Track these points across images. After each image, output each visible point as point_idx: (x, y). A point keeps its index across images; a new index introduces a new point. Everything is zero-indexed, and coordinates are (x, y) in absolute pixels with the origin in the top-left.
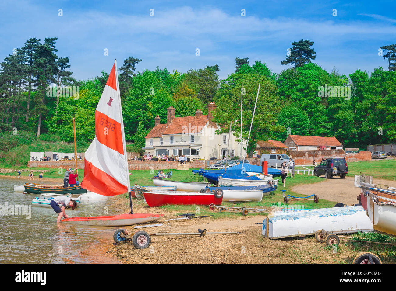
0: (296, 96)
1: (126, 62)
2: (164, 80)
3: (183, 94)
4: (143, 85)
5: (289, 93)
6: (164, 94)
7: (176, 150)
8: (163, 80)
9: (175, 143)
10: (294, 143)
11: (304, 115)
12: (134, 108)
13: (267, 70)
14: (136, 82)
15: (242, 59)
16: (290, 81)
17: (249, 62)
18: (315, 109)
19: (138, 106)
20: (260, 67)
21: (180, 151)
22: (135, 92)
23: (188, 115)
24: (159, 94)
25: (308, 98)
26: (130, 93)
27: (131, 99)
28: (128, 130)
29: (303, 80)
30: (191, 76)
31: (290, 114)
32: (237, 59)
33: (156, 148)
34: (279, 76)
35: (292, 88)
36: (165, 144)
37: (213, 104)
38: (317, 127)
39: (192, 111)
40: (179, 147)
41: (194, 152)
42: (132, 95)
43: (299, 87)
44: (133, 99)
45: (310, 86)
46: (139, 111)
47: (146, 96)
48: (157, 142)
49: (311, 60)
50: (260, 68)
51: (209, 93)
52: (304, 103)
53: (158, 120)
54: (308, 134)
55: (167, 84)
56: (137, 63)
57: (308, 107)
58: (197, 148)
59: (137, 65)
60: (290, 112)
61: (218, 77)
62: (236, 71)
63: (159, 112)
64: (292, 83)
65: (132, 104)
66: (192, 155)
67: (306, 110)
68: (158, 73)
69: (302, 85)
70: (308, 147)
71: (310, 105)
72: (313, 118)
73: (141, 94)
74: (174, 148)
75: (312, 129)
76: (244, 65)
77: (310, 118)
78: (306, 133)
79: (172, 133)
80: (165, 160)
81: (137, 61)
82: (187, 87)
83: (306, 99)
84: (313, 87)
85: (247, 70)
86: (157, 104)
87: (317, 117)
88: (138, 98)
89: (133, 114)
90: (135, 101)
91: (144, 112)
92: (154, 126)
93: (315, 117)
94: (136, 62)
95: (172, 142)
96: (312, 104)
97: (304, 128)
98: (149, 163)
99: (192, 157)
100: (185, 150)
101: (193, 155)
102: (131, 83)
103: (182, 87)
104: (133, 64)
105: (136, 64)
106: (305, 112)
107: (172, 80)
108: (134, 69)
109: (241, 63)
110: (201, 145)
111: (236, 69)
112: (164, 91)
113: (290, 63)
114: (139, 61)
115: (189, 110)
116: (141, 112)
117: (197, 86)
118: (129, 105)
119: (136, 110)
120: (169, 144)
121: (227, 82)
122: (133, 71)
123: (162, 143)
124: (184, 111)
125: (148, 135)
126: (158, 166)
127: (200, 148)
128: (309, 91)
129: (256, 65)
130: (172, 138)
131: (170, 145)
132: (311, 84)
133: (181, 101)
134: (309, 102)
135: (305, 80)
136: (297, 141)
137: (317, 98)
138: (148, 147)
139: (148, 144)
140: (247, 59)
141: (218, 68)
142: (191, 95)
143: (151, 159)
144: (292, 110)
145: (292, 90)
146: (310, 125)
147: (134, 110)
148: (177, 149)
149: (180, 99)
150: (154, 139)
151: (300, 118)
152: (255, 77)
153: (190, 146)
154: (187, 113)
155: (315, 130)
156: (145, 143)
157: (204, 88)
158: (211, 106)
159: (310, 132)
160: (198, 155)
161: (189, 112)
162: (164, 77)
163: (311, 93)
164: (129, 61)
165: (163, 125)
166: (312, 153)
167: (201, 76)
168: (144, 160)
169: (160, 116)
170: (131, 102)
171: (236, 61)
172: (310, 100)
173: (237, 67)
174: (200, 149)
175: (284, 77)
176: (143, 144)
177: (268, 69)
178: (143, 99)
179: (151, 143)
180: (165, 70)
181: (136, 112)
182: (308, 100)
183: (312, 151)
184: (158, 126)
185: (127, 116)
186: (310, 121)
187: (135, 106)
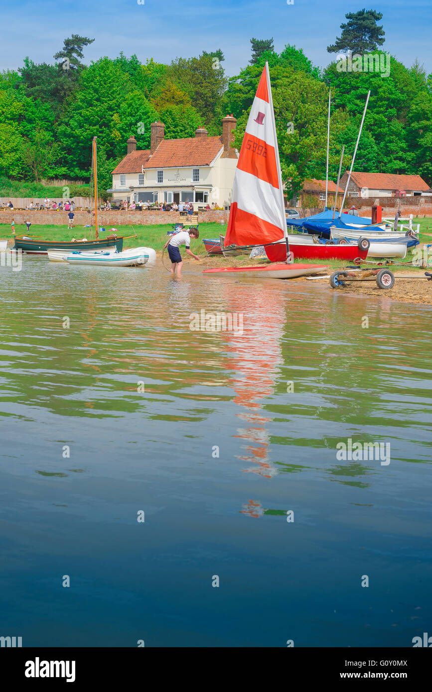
0: (355, 107)
1: (67, 43)
2: (132, 75)
3: (167, 101)
4: (101, 85)
5: (341, 101)
6: (139, 99)
7: (170, 194)
8: (130, 76)
9: (166, 182)
10: (356, 184)
11: (368, 138)
12: (86, 123)
13: (305, 62)
14: (89, 78)
15: (263, 42)
16: (345, 81)
17: (273, 46)
18: (387, 129)
19: (93, 120)
20: (295, 55)
21: (176, 196)
22: (87, 96)
23: (179, 135)
24: (131, 100)
25: (375, 110)
26: (78, 97)
27: (80, 108)
28: (75, 161)
29: (367, 80)
30: (179, 70)
31: (346, 137)
32: (253, 41)
33: (134, 189)
34: (326, 72)
35: (348, 92)
36: (147, 183)
37: (230, 117)
38: (389, 158)
39: (186, 129)
40: (176, 188)
41: (200, 197)
42: (81, 102)
43: (360, 91)
44: (83, 108)
45: (380, 90)
46: (95, 127)
47: (106, 103)
48: (132, 181)
49: (378, 46)
50: (293, 57)
51: (209, 99)
52: (369, 119)
53: (133, 143)
54: (375, 171)
55: (138, 83)
56: (86, 44)
57: (375, 125)
58: (204, 191)
59: (85, 49)
60: (345, 134)
61: (224, 72)
62: (252, 62)
63: (132, 131)
64: (347, 84)
65: (82, 116)
66: (196, 201)
67: (371, 130)
68: (121, 63)
69: (365, 88)
70: (378, 191)
71: (378, 122)
72: (382, 144)
73: (98, 100)
74: (166, 190)
75: (380, 162)
76: (266, 52)
77: (378, 144)
78: (371, 169)
79: (160, 166)
80: (159, 209)
81: (86, 41)
82: (175, 87)
83: (372, 112)
84: (384, 91)
85: (273, 60)
86: (128, 116)
87: (391, 142)
88: (91, 105)
89: (85, 134)
90: (87, 111)
91: (103, 131)
92: (125, 153)
93: (386, 143)
94: (83, 43)
95: (160, 180)
96: (381, 121)
97: (369, 160)
98: (133, 214)
99: (196, 206)
100: (184, 194)
101: (199, 202)
102: (77, 80)
103: (166, 87)
104: (79, 47)
105: (84, 47)
106: (370, 133)
107: (146, 76)
108: (80, 55)
109: (261, 48)
110: (211, 186)
111: (251, 58)
112: (140, 95)
113: (342, 50)
114: (90, 42)
115: (181, 128)
116: (97, 130)
117: (191, 87)
118: (77, 117)
119: (90, 126)
120: (155, 183)
121: (240, 80)
122: (79, 58)
123: (142, 182)
124: (172, 128)
125: (117, 168)
126: (148, 219)
127: (209, 190)
128: (378, 98)
129: (288, 52)
130: (160, 174)
131: (157, 185)
132: (380, 87)
133: (167, 111)
134: (376, 117)
135: (371, 79)
136: (360, 181)
137: (390, 110)
138: (118, 188)
139: (116, 183)
140: (272, 41)
141: (222, 55)
142: (181, 102)
143: (134, 208)
144: (349, 130)
145: (348, 96)
146: (378, 155)
147: (86, 126)
148: (171, 192)
149: (165, 109)
150: (127, 176)
151: (363, 144)
152: (287, 72)
153: (193, 186)
154: (179, 133)
155: (386, 164)
156: (112, 182)
157: (202, 91)
158: (228, 121)
159: (377, 167)
160: (205, 201)
161: (181, 131)
162: (132, 71)
163: (381, 101)
164: (73, 41)
165: (140, 152)
166: (386, 202)
167: (195, 69)
168: (123, 209)
169: (135, 138)
170: (80, 114)
171: (252, 44)
172: (378, 113)
173: (253, 56)
174: (208, 192)
175: (334, 74)
176: (109, 184)
177: (307, 59)
178: (100, 108)
179: (123, 183)
180: (134, 57)
181: (89, 129)
182: (375, 113)
183: (385, 197)
184: (134, 154)
185: (74, 137)
186: (378, 149)
187: (87, 120)
